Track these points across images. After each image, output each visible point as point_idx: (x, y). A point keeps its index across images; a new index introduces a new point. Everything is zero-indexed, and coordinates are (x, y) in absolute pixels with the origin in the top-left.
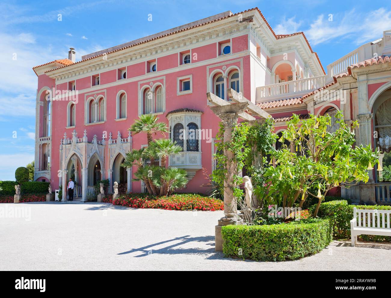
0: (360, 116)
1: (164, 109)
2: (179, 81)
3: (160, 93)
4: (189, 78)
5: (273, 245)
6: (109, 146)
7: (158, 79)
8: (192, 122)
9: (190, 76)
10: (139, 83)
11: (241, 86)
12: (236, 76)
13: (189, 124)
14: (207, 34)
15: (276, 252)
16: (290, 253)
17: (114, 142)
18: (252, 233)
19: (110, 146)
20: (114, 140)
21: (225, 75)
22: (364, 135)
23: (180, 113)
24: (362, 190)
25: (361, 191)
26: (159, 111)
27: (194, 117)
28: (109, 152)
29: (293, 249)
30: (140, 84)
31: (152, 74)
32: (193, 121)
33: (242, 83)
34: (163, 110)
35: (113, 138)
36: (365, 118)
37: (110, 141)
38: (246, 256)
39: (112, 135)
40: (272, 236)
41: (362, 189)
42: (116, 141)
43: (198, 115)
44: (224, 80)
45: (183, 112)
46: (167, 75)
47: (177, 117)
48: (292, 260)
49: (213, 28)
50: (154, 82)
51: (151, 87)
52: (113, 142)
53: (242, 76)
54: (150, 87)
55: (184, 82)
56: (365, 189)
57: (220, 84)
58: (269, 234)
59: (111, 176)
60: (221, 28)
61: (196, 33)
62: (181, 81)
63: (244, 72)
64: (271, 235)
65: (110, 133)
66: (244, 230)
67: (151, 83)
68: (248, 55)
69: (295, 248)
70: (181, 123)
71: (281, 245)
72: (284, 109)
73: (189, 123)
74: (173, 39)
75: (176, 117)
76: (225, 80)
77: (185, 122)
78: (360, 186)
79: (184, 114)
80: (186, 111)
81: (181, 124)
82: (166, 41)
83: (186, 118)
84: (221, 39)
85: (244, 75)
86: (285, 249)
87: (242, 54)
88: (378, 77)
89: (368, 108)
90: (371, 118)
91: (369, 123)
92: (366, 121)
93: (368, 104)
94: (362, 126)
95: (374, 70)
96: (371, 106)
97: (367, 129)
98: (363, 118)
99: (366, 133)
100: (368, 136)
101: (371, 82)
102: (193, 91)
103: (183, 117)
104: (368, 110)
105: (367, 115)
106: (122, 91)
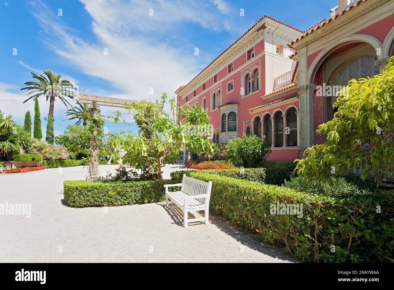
0: (300, 88)
2: (228, 85)
4: (233, 82)
7: (219, 86)
9: (233, 80)
10: (211, 90)
11: (260, 80)
14: (240, 47)
21: (251, 75)
23: (224, 106)
27: (233, 107)
31: (216, 84)
33: (260, 78)
36: (304, 90)
46: (222, 82)
49: (242, 42)
50: (217, 88)
51: (216, 92)
53: (260, 72)
55: (231, 85)
60: (247, 40)
61: (234, 49)
63: (261, 69)
68: (263, 55)
70: (225, 113)
73: (229, 112)
74: (223, 58)
76: (251, 78)
77: (227, 112)
79: (226, 107)
82: (220, 60)
83: (228, 109)
84: (248, 49)
87: (260, 55)
88: (317, 45)
89: (307, 79)
90: (309, 89)
91: (308, 94)
92: (305, 92)
93: (307, 76)
94: (302, 98)
95: (312, 40)
96: (309, 77)
97: (305, 100)
98: (302, 90)
99: (305, 104)
100: (307, 106)
101: (310, 53)
102: (234, 90)
103: (226, 109)
104: (307, 81)
105: (305, 87)
106: (204, 97)
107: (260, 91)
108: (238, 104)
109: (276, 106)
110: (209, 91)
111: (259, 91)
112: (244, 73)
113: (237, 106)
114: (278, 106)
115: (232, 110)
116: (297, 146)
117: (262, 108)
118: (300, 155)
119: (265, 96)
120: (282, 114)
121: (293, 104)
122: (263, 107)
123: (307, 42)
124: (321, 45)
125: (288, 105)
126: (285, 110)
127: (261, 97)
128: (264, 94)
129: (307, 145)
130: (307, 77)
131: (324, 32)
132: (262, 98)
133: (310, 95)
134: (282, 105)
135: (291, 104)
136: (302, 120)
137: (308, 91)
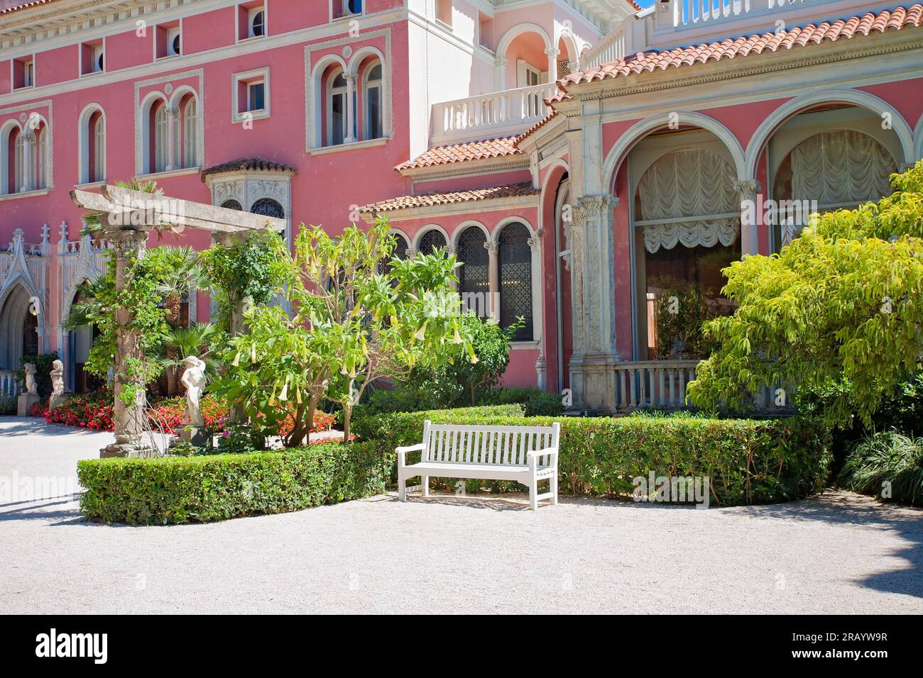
0: (585, 199)
1: (200, 159)
2: (237, 83)
3: (165, 119)
4: (262, 77)
5: (162, 495)
6: (60, 260)
7: (186, 75)
8: (267, 197)
9: (265, 72)
10: (138, 85)
11: (387, 103)
12: (376, 74)
13: (259, 201)
15: (170, 507)
16: (199, 510)
17: (74, 248)
18: (128, 471)
19: (61, 258)
20: (73, 244)
21: (348, 70)
22: (594, 246)
23: (233, 173)
24: (589, 380)
25: (586, 381)
26: (192, 163)
27: (271, 183)
28: (60, 277)
29: (202, 501)
30: (140, 88)
31: (172, 63)
32: (269, 194)
33: (388, 95)
34: (198, 163)
35: (70, 237)
36: (596, 205)
37: (61, 246)
38: (117, 517)
39: (67, 229)
40: (161, 477)
41: (589, 376)
42: (77, 247)
43: (283, 178)
44: (346, 84)
45: (238, 172)
46: (207, 67)
47: (227, 184)
48: (201, 522)
50: (176, 84)
51: (168, 97)
52: (70, 248)
53: (390, 75)
54: (164, 98)
55: (251, 86)
56: (594, 377)
57: (341, 95)
58: (156, 474)
59: (66, 342)
62: (243, 84)
63: (394, 66)
64: (160, 474)
65: (63, 222)
66: (113, 467)
67: (168, 87)
68: (401, 19)
69: (206, 498)
70: (235, 199)
71: (177, 494)
72: (486, 167)
73: (258, 199)
75: (225, 184)
76: (349, 83)
77: (246, 197)
78: (585, 369)
79: (243, 177)
80: (247, 169)
81: (237, 202)
83: (250, 187)
85: (395, 72)
86: (183, 500)
87: (388, 16)
88: (623, 106)
89: (602, 180)
90: (607, 207)
91: (605, 218)
92: (598, 211)
93: (603, 173)
94: (590, 224)
95: (614, 90)
96: (608, 176)
97: (599, 229)
98: (591, 204)
99: (599, 241)
100: (602, 249)
101: (609, 119)
102: (272, 113)
103: (242, 185)
104: (602, 186)
105: (600, 199)
106: (94, 107)
107: (388, 141)
108: (292, 173)
109: (466, 212)
110: (129, 84)
111: (384, 143)
112: (318, 59)
113: (288, 179)
114: (470, 212)
115: (267, 191)
116: (532, 340)
117: (416, 209)
118: (589, 368)
119: (408, 163)
120: (486, 240)
121: (521, 214)
122: (422, 208)
123: (602, 91)
124: (632, 110)
125: (504, 214)
126: (494, 226)
127: (398, 167)
128: (406, 156)
129: (604, 342)
130: (603, 177)
131: (641, 84)
132: (402, 169)
133: (609, 221)
134: (485, 210)
135: (513, 213)
136: (590, 281)
137: (606, 211)
